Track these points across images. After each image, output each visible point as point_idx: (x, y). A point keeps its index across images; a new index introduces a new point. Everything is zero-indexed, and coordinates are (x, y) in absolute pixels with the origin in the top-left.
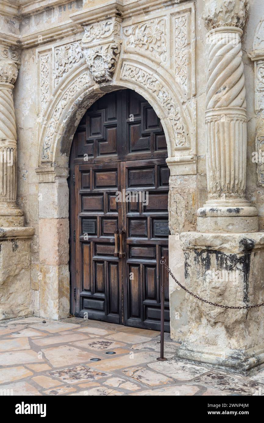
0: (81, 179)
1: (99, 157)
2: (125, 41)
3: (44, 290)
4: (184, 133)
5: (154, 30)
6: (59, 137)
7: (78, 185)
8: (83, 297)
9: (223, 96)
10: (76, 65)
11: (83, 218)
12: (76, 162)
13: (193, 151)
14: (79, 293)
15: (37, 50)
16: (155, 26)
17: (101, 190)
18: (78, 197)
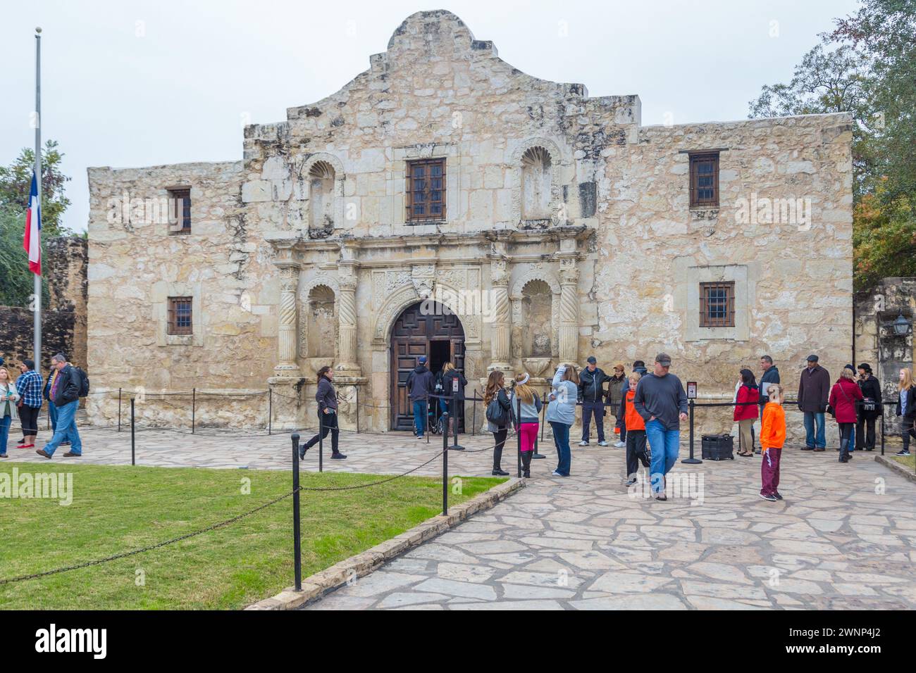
0: (399, 349)
1: (412, 337)
2: (439, 277)
3: (376, 415)
4: (474, 329)
5: (458, 275)
6: (389, 325)
7: (396, 353)
8: (399, 418)
9: (502, 316)
10: (403, 285)
11: (399, 372)
12: (395, 339)
13: (479, 339)
14: (397, 417)
15: (373, 271)
16: (457, 273)
17: (414, 356)
18: (397, 360)
